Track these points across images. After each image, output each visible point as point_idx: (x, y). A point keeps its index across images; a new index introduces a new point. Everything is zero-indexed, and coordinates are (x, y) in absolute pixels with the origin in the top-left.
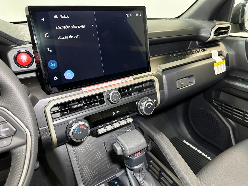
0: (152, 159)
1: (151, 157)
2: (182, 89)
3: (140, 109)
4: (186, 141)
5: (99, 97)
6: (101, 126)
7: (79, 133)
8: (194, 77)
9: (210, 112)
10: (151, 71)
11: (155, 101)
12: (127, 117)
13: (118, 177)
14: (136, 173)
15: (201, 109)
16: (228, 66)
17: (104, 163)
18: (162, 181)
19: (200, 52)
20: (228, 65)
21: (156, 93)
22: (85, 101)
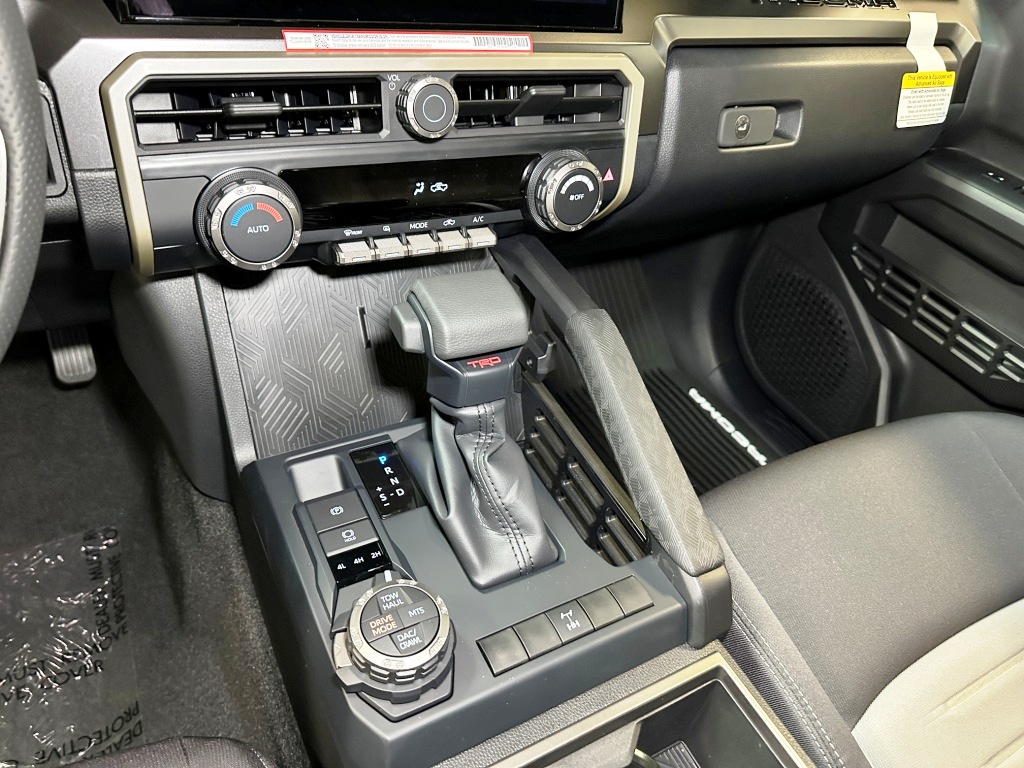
0: (543, 410)
1: (543, 403)
2: (740, 153)
3: (536, 197)
4: (699, 393)
5: (361, 94)
6: (354, 233)
7: (250, 230)
8: (801, 111)
9: (827, 296)
10: (619, 30)
11: (609, 176)
12: (475, 220)
13: (396, 444)
14: (466, 436)
15: (794, 278)
16: (961, 105)
17: (350, 389)
18: (563, 493)
19: (860, 7)
20: (964, 102)
21: (621, 142)
22: (295, 101)
